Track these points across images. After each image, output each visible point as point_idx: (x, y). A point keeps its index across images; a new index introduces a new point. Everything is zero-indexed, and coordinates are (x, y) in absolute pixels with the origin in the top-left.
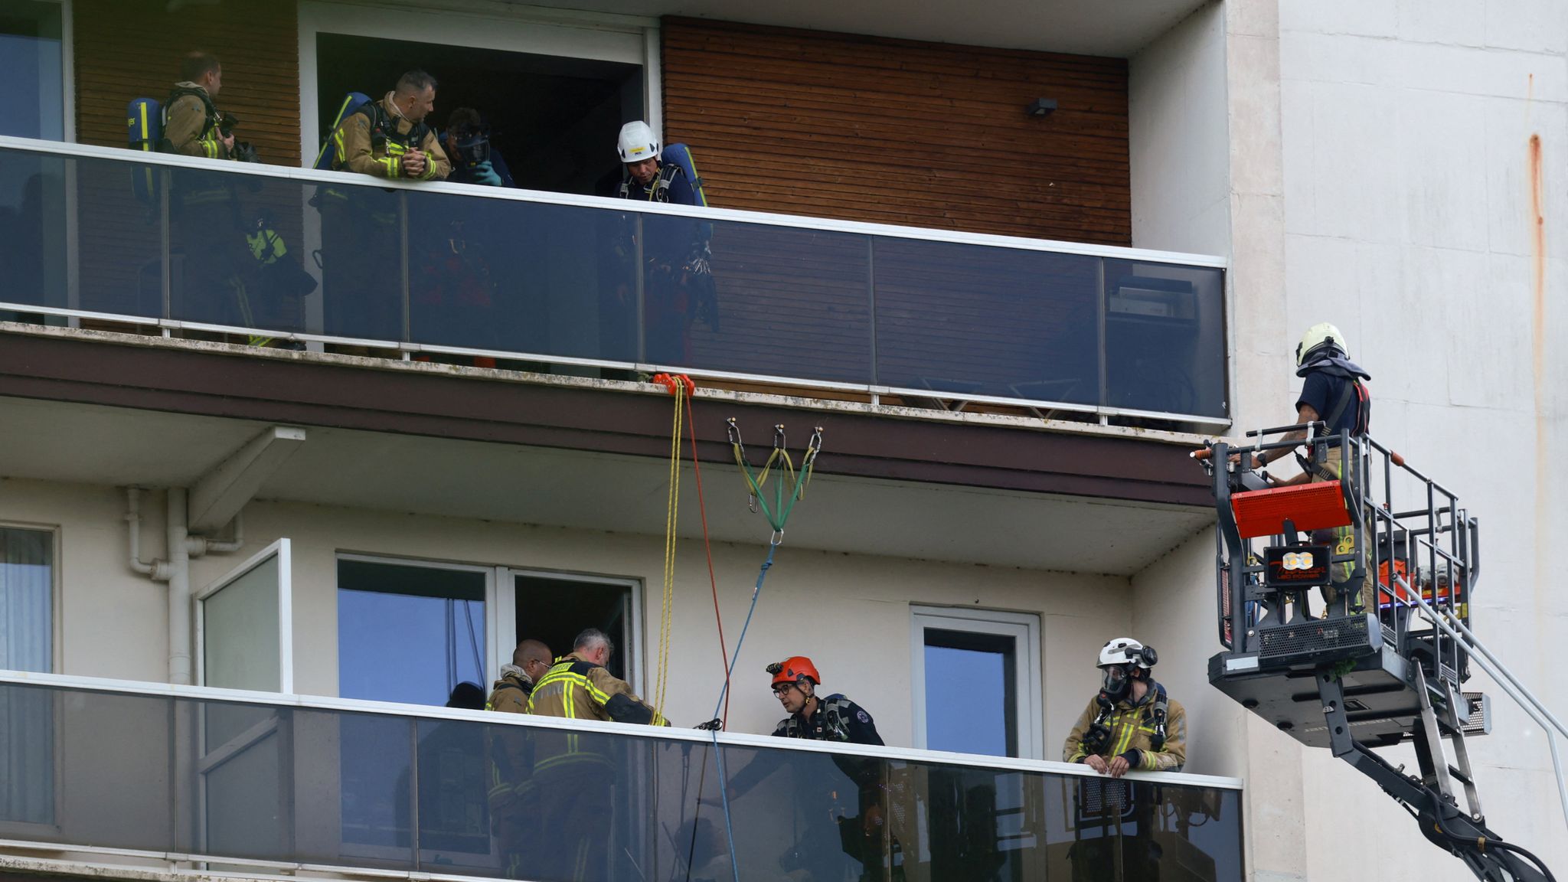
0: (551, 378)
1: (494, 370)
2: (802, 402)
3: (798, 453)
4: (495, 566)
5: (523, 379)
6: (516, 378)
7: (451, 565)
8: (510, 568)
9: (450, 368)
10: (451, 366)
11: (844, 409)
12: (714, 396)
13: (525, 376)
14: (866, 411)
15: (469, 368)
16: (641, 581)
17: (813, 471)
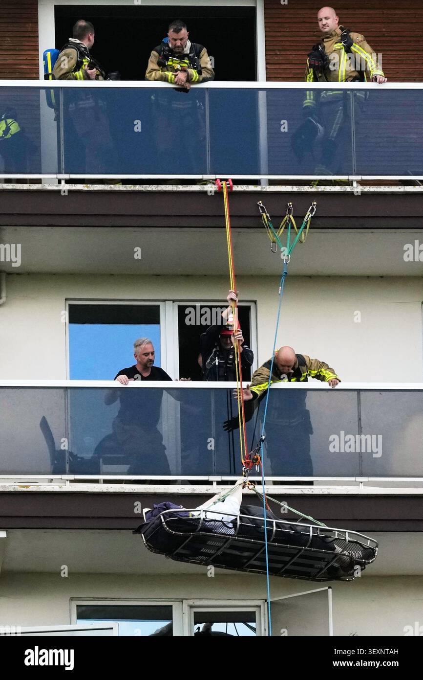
0: (146, 187)
1: (111, 185)
2: (302, 189)
3: (299, 218)
4: (164, 301)
5: (129, 189)
6: (125, 189)
7: (136, 302)
8: (174, 301)
9: (84, 186)
10: (85, 185)
11: (329, 191)
12: (248, 190)
13: (130, 188)
14: (342, 190)
15: (96, 185)
16: (255, 302)
17: (309, 228)
